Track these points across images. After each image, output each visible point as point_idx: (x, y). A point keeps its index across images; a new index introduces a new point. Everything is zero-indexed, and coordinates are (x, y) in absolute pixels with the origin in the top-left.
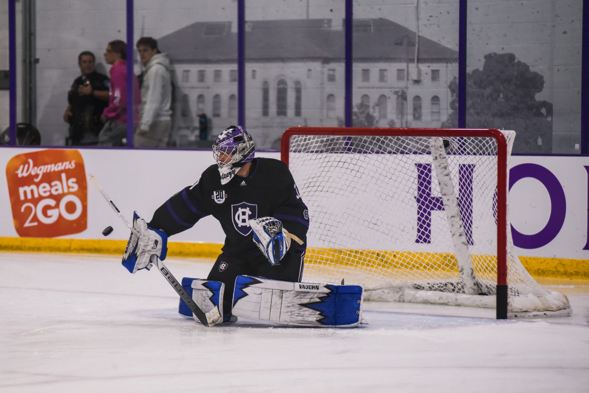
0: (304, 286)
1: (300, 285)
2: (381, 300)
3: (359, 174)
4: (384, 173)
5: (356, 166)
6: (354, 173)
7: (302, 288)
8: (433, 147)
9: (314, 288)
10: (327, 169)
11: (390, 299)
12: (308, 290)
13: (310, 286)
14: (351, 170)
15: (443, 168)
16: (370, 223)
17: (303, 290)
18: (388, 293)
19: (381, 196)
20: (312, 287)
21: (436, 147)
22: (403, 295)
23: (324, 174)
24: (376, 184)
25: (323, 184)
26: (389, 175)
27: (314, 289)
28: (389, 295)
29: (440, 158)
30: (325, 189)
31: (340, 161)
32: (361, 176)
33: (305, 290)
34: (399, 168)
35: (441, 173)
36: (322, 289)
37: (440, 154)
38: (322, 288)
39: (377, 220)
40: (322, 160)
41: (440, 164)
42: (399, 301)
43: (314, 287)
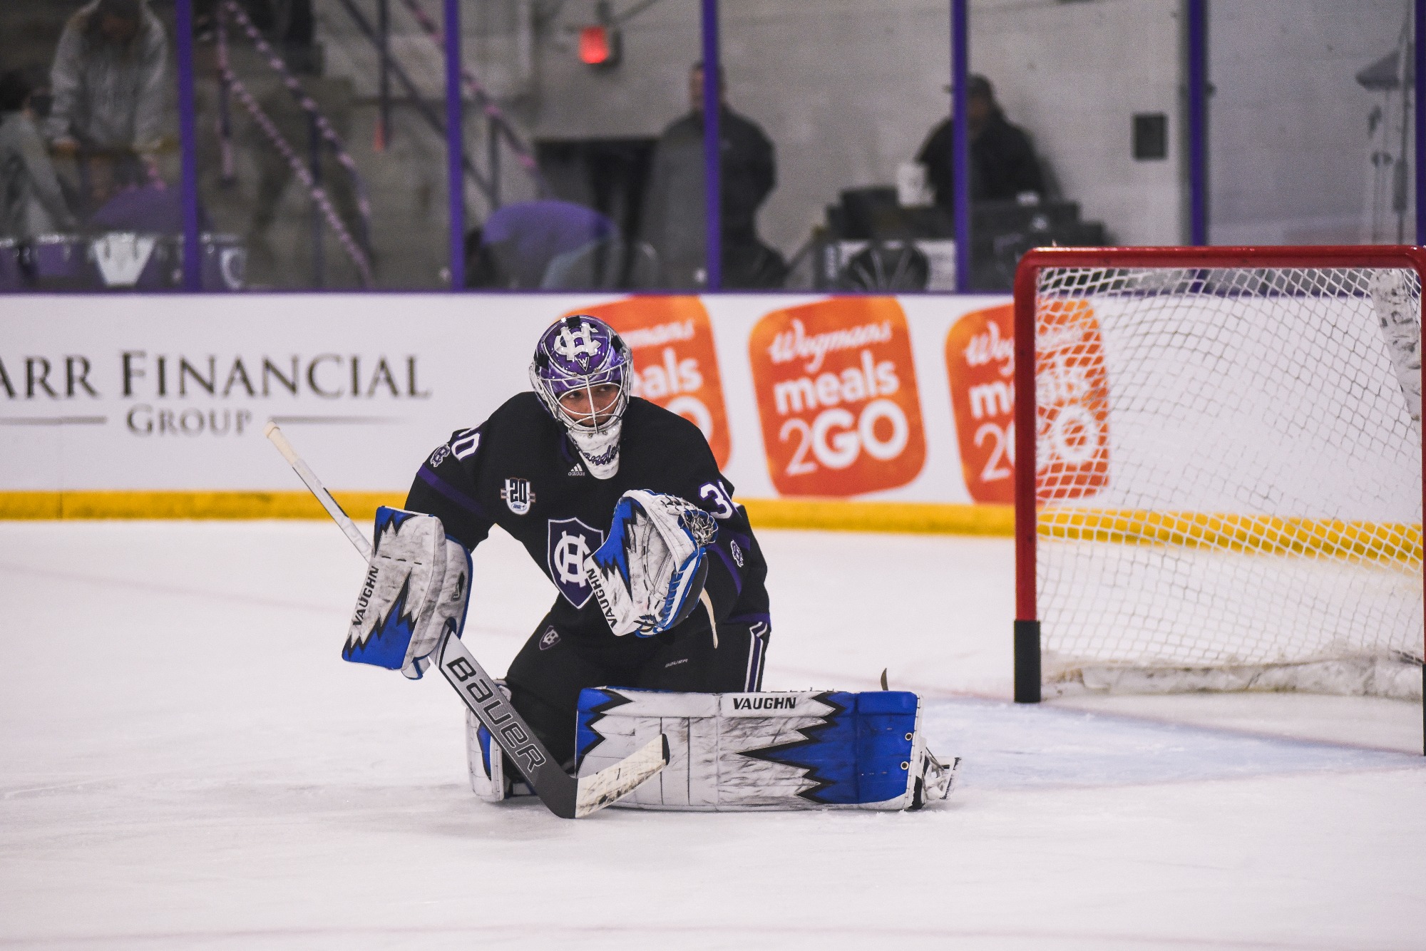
0: (748, 700)
1: (735, 700)
2: (1320, 690)
3: (1222, 366)
4: (1283, 364)
5: (1216, 343)
6: (1210, 361)
7: (744, 706)
8: (1375, 294)
9: (779, 706)
10: (1142, 353)
11: (1343, 689)
12: (763, 712)
13: (767, 700)
14: (1203, 355)
15: (1405, 348)
16: (1254, 495)
17: (746, 712)
18: (1339, 673)
19: (1275, 423)
20: (773, 703)
21: (1381, 293)
22: (1372, 677)
23: (1133, 366)
24: (1264, 390)
25: (1131, 391)
26: (1295, 370)
27: (782, 707)
28: (1341, 678)
29: (1395, 321)
30: (1137, 405)
31: (1176, 332)
32: (1228, 370)
33: (754, 712)
34: (1316, 352)
35: (1401, 361)
36: (806, 705)
37: (1392, 311)
38: (807, 702)
39: (1271, 487)
40: (1130, 331)
41: (1397, 339)
42: (1366, 693)
43: (782, 703)
